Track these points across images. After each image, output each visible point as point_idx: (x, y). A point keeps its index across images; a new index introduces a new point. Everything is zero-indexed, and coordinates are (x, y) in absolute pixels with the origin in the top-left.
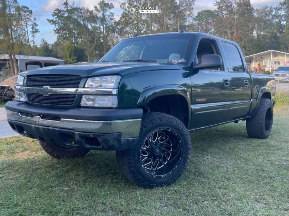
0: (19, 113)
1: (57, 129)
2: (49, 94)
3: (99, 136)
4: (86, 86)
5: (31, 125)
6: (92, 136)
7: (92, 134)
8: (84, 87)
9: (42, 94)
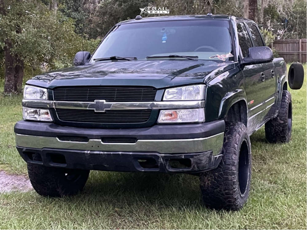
0: (57, 138)
1: (131, 153)
2: (106, 110)
3: (192, 156)
4: (164, 99)
5: (83, 152)
6: (183, 157)
7: (184, 155)
8: (162, 100)
9: (94, 110)
